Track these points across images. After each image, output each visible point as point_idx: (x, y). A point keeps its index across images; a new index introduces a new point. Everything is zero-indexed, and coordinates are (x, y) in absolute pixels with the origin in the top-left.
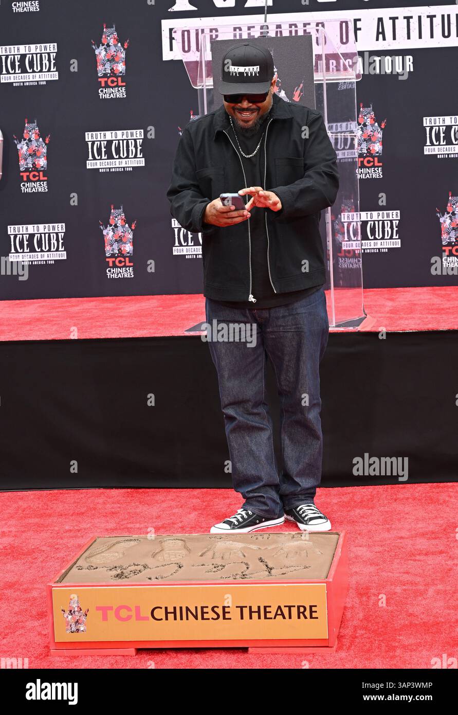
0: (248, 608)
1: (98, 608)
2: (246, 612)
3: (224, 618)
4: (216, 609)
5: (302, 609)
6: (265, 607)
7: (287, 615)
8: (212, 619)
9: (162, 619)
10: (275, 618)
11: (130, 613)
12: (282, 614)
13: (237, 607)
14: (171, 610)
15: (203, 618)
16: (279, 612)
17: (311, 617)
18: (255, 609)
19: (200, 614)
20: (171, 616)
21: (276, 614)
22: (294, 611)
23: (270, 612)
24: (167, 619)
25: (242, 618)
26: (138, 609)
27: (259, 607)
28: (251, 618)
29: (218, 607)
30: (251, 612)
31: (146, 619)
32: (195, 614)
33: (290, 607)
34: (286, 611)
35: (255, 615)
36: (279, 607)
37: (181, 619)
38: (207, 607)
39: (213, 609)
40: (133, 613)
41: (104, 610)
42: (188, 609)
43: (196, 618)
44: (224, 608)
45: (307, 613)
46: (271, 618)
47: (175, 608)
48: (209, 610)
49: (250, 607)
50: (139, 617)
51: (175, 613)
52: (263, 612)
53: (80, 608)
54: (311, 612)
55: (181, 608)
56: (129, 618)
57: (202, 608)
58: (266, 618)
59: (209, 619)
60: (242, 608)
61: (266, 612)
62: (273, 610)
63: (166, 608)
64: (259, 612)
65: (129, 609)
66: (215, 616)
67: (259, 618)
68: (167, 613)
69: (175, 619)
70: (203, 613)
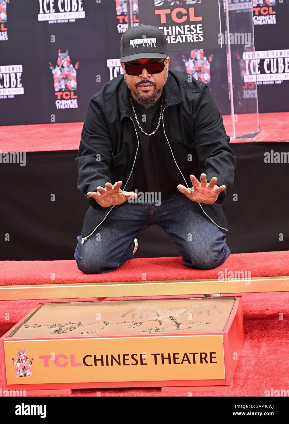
0: (161, 355)
1: (41, 357)
2: (159, 358)
3: (142, 364)
4: (135, 356)
5: (204, 356)
6: (174, 355)
7: (192, 361)
8: (132, 364)
9: (91, 365)
10: (182, 363)
11: (66, 361)
12: (188, 360)
13: (152, 354)
14: (99, 357)
15: (124, 364)
16: (186, 358)
17: (211, 362)
18: (166, 356)
19: (122, 360)
20: (99, 363)
21: (183, 360)
22: (198, 357)
23: (178, 358)
24: (96, 365)
25: (156, 363)
26: (72, 357)
27: (169, 355)
28: (163, 363)
29: (136, 355)
30: (163, 358)
31: (80, 365)
32: (118, 361)
33: (194, 354)
34: (191, 357)
35: (166, 361)
36: (186, 354)
37: (107, 365)
38: (128, 355)
39: (132, 357)
40: (69, 361)
41: (46, 358)
42: (112, 356)
43: (119, 363)
44: (141, 355)
45: (208, 359)
46: (179, 363)
47: (102, 356)
48: (129, 357)
49: (162, 355)
50: (73, 364)
51: (102, 360)
52: (172, 358)
53: (26, 357)
54: (211, 358)
55: (107, 356)
56: (66, 364)
57: (124, 356)
58: (175, 363)
59: (129, 365)
60: (155, 355)
61: (175, 359)
62: (181, 356)
63: (95, 356)
64: (169, 358)
65: (65, 357)
66: (135, 362)
67: (170, 363)
68: (96, 360)
69: (103, 365)
70: (124, 360)
